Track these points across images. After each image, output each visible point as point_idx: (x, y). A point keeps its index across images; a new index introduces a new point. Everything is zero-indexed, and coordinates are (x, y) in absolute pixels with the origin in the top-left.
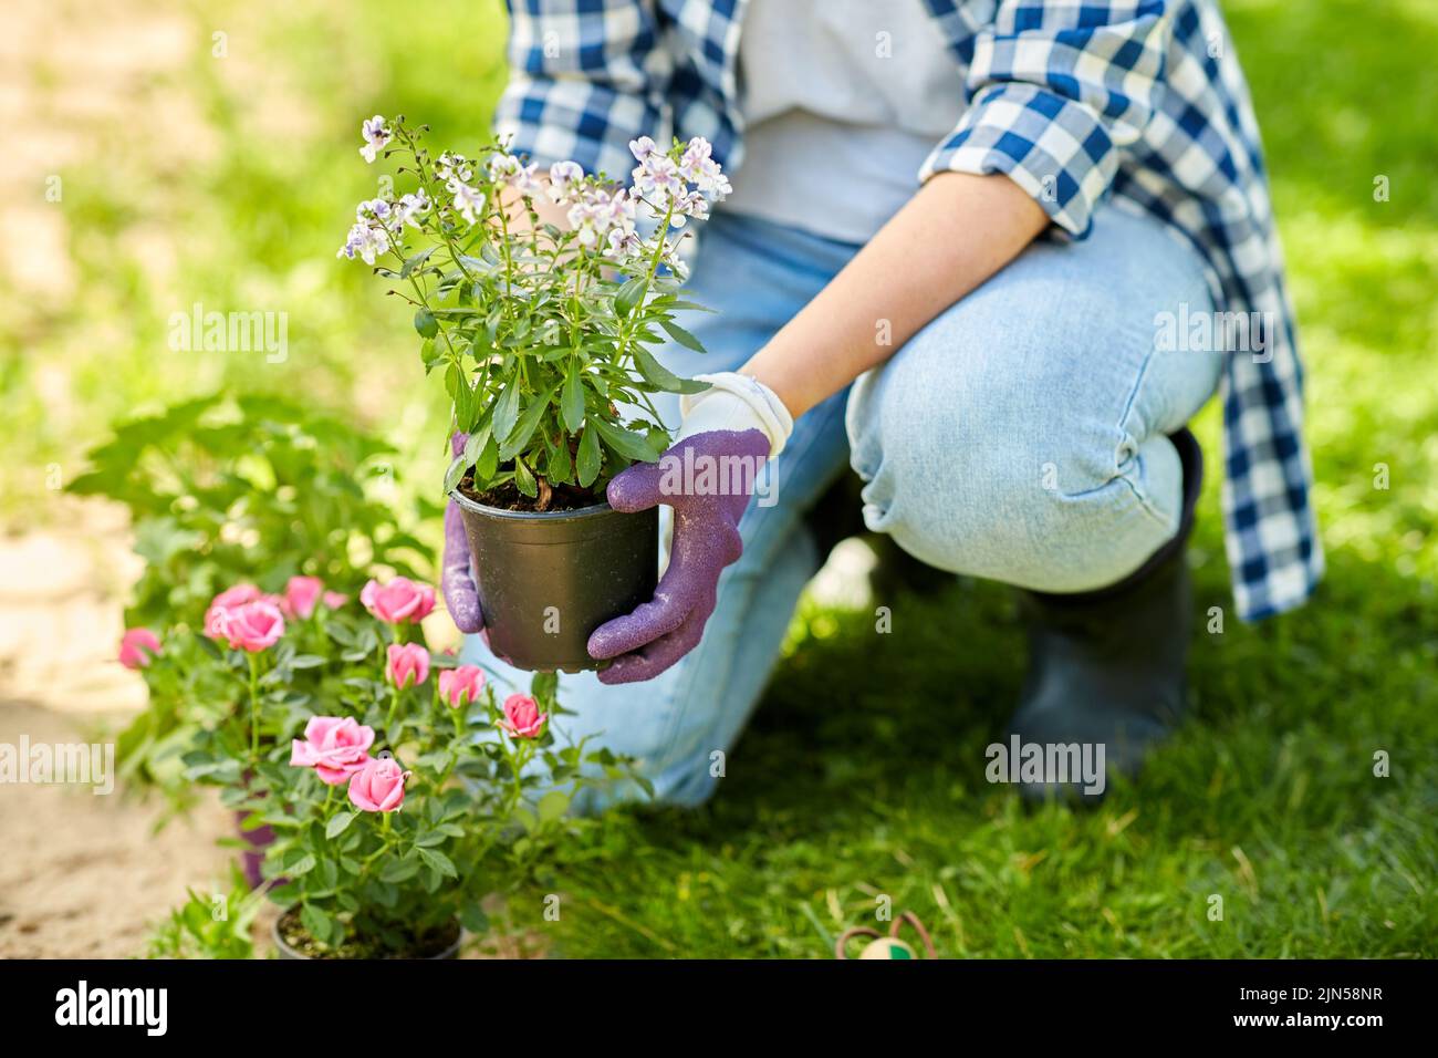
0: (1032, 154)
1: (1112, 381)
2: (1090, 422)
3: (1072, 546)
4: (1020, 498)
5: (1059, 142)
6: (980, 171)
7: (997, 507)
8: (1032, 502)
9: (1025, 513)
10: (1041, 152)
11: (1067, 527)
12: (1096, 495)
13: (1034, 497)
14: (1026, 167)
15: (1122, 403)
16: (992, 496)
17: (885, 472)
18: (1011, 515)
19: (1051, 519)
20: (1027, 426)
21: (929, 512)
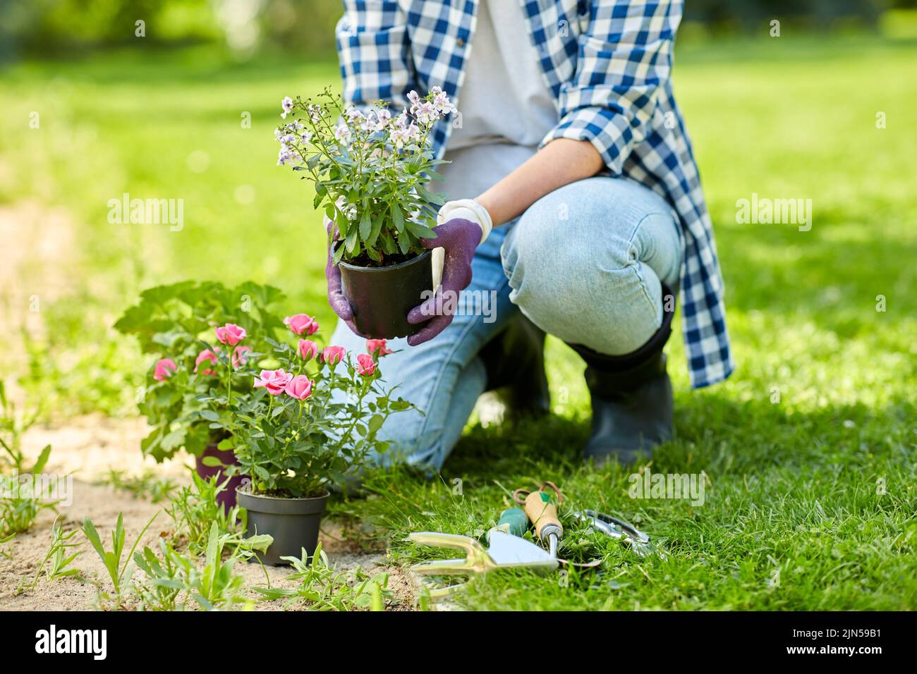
0: (601, 134)
1: (626, 223)
2: (615, 237)
3: (608, 301)
4: (583, 268)
5: (613, 130)
6: (578, 139)
7: (572, 273)
8: (589, 270)
9: (586, 277)
10: (605, 134)
11: (606, 287)
12: (618, 271)
13: (589, 268)
14: (600, 139)
15: (631, 232)
16: (570, 268)
17: (519, 263)
18: (579, 277)
19: (598, 281)
20: (586, 235)
21: (540, 279)
